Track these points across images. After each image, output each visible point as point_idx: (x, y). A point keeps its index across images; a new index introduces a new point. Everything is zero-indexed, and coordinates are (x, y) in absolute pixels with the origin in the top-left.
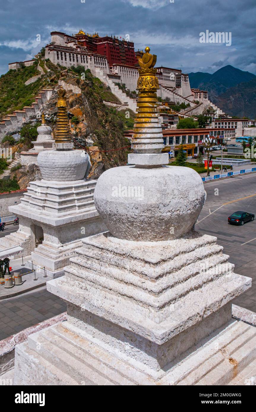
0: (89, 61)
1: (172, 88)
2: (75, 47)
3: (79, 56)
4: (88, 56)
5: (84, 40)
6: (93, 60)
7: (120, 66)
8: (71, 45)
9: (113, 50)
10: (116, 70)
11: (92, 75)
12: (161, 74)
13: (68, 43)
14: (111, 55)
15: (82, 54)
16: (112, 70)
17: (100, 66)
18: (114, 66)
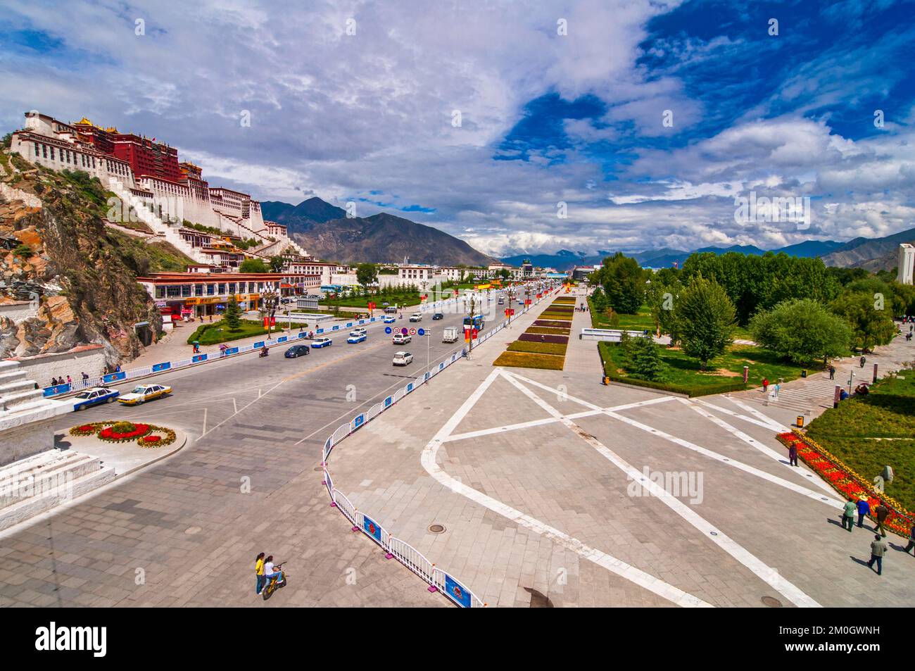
0: (98, 165)
1: (237, 217)
2: (72, 141)
3: (79, 156)
4: (96, 158)
5: (91, 134)
6: (105, 164)
7: (154, 179)
8: (66, 137)
9: (142, 155)
10: (147, 185)
11: (102, 187)
12: (219, 197)
13: (58, 134)
14: (139, 162)
15: (86, 154)
16: (141, 183)
17: (118, 174)
18: (143, 178)
